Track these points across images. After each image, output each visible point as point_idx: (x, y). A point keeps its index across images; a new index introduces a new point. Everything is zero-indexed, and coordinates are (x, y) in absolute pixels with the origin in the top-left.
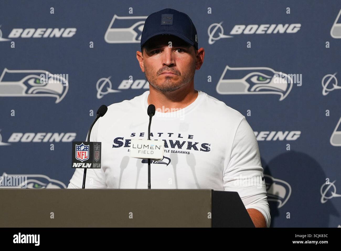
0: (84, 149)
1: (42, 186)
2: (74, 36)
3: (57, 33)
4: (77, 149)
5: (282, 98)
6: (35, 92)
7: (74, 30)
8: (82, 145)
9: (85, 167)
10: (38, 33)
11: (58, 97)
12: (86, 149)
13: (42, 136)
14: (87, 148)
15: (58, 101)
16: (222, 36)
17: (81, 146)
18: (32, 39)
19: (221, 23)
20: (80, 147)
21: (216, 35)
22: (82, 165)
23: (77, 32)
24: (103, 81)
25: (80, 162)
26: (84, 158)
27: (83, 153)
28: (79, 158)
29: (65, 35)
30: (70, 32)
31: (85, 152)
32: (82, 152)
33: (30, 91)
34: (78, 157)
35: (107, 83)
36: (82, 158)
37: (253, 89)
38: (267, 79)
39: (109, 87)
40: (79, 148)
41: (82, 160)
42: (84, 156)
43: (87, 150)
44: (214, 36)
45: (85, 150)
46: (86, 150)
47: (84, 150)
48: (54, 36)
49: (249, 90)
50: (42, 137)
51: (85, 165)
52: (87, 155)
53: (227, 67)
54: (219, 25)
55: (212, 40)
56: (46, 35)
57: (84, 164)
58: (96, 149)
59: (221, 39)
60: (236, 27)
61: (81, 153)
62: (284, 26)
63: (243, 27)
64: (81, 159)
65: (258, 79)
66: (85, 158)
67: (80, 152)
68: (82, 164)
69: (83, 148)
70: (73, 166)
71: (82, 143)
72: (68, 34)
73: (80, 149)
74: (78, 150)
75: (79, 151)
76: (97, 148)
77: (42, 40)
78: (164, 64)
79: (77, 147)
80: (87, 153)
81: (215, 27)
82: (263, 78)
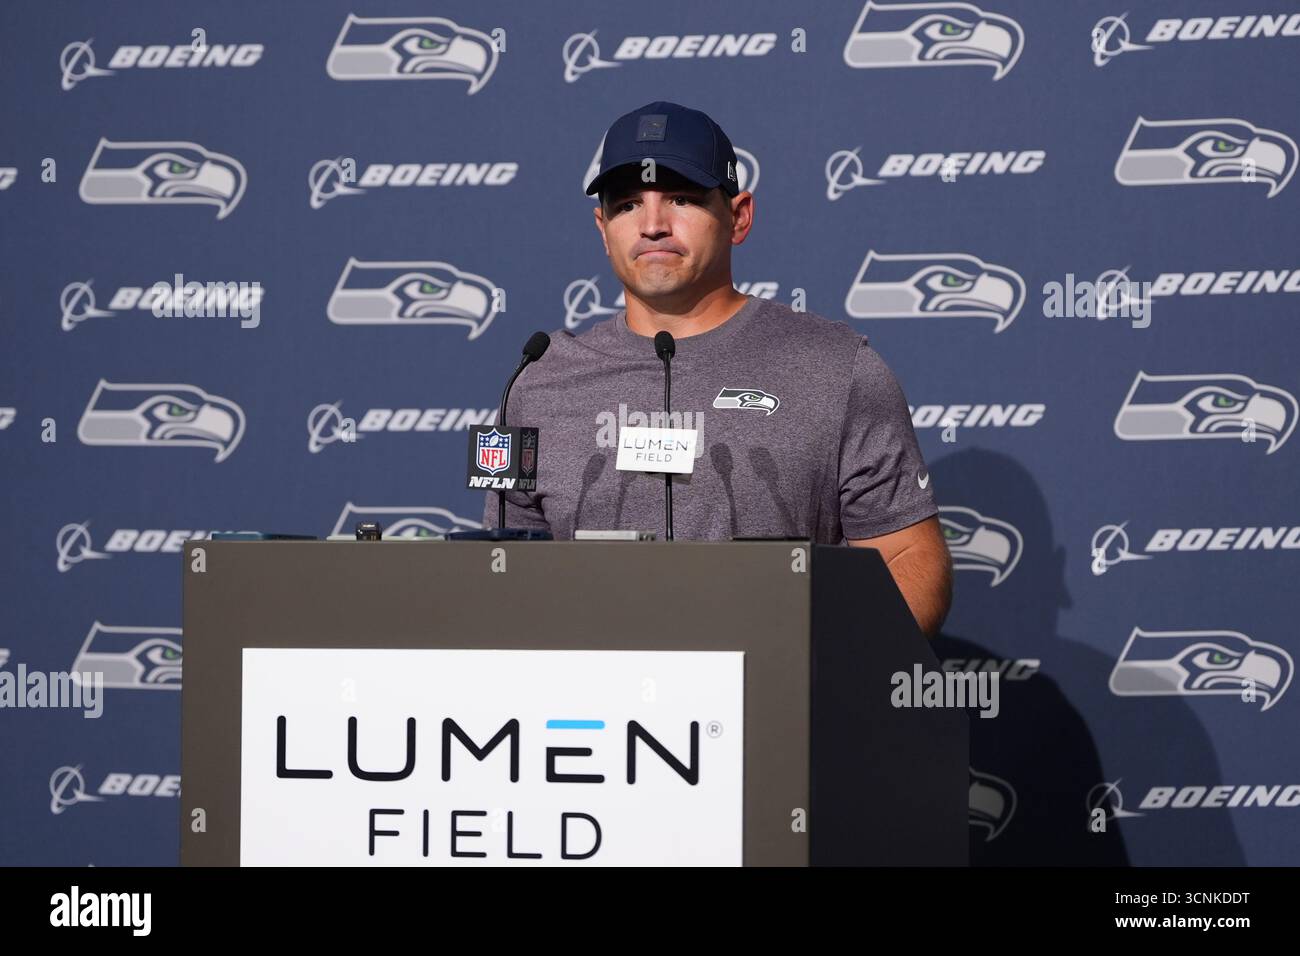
0: (499, 442)
1: (437, 534)
2: (512, 182)
3: (472, 174)
4: (482, 444)
5: (1000, 327)
6: (420, 313)
7: (512, 167)
8: (494, 434)
9: (499, 486)
10: (428, 176)
11: (474, 325)
12: (504, 442)
13: (436, 416)
14: (506, 440)
15: (474, 334)
16: (859, 180)
17: (490, 437)
18: (414, 188)
19: (856, 151)
20: (487, 439)
21: (845, 179)
22: (492, 483)
23: (519, 173)
24: (580, 288)
25: (487, 474)
26: (497, 466)
27: (495, 454)
28: (485, 465)
29: (491, 180)
30: (503, 171)
31: (501, 452)
32: (493, 451)
33: (409, 311)
34: (483, 463)
35: (590, 292)
36: (492, 466)
37: (932, 305)
38: (964, 281)
39: (594, 301)
40: (485, 441)
41: (493, 469)
42: (497, 462)
43: (506, 445)
44: (840, 182)
45: (501, 445)
46: (503, 447)
47: (497, 446)
48: (466, 182)
49: (923, 307)
50: (437, 420)
51: (500, 482)
52: (504, 458)
53: (872, 255)
54: (852, 155)
55: (836, 191)
56: (447, 180)
57: (497, 480)
58: (526, 443)
59: (858, 188)
60: (893, 160)
61: (491, 453)
62: (1004, 156)
63: (908, 159)
64: (489, 467)
65: (944, 283)
66: (501, 464)
67: (488, 451)
68: (491, 479)
69: (494, 440)
70: (471, 485)
71: (494, 430)
72: (499, 176)
73: (487, 444)
74: (484, 446)
75: (486, 449)
76: (529, 441)
77: (436, 191)
78: (644, 235)
79: (482, 439)
80: (506, 454)
81: (842, 159)
82: (957, 278)
